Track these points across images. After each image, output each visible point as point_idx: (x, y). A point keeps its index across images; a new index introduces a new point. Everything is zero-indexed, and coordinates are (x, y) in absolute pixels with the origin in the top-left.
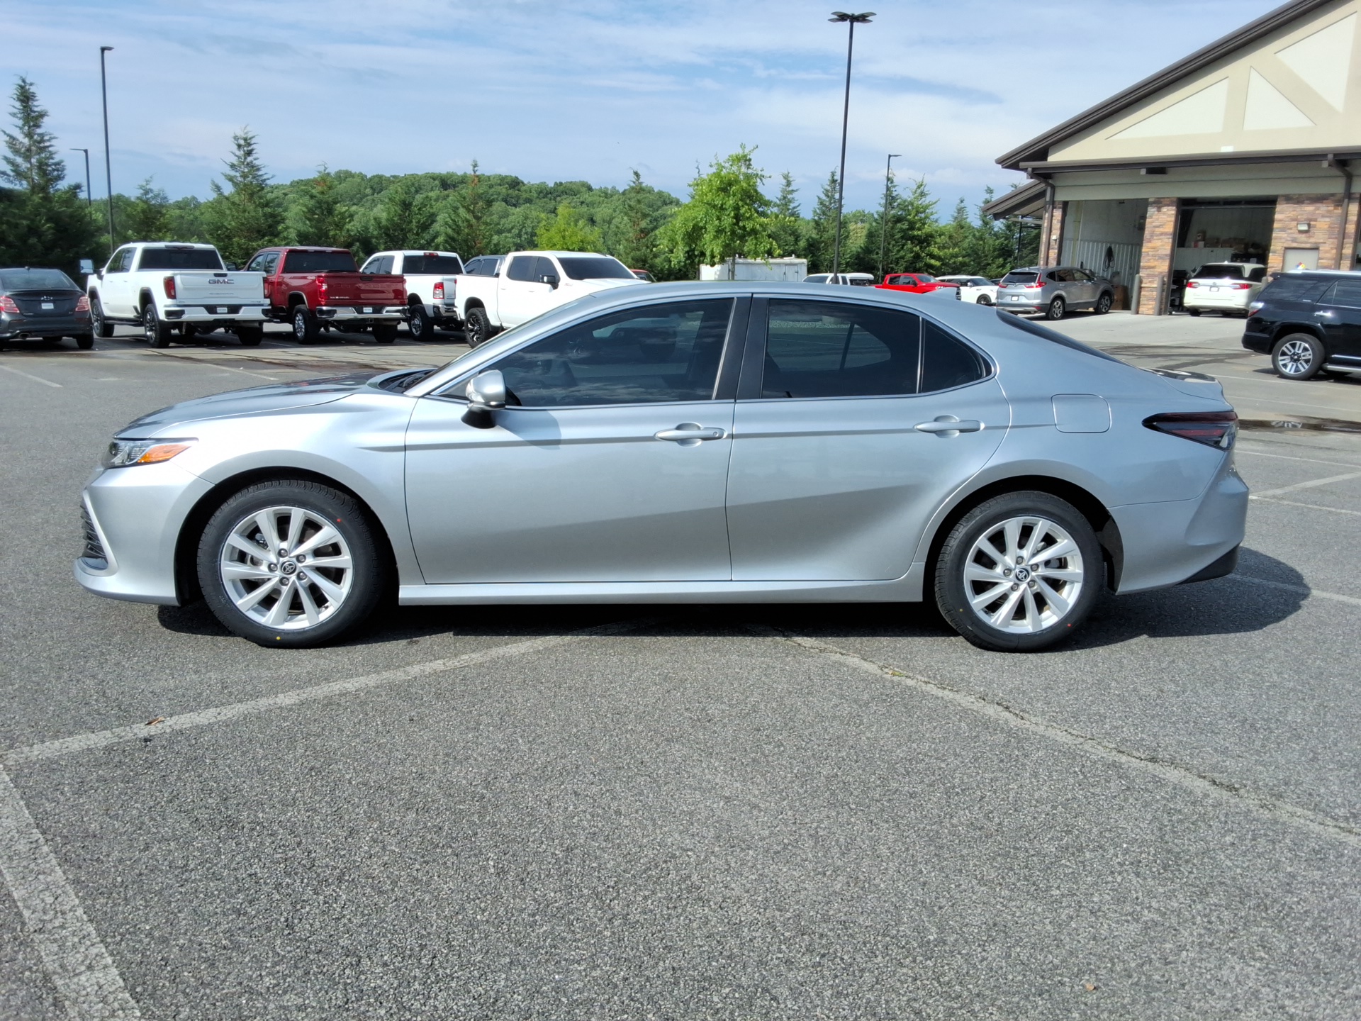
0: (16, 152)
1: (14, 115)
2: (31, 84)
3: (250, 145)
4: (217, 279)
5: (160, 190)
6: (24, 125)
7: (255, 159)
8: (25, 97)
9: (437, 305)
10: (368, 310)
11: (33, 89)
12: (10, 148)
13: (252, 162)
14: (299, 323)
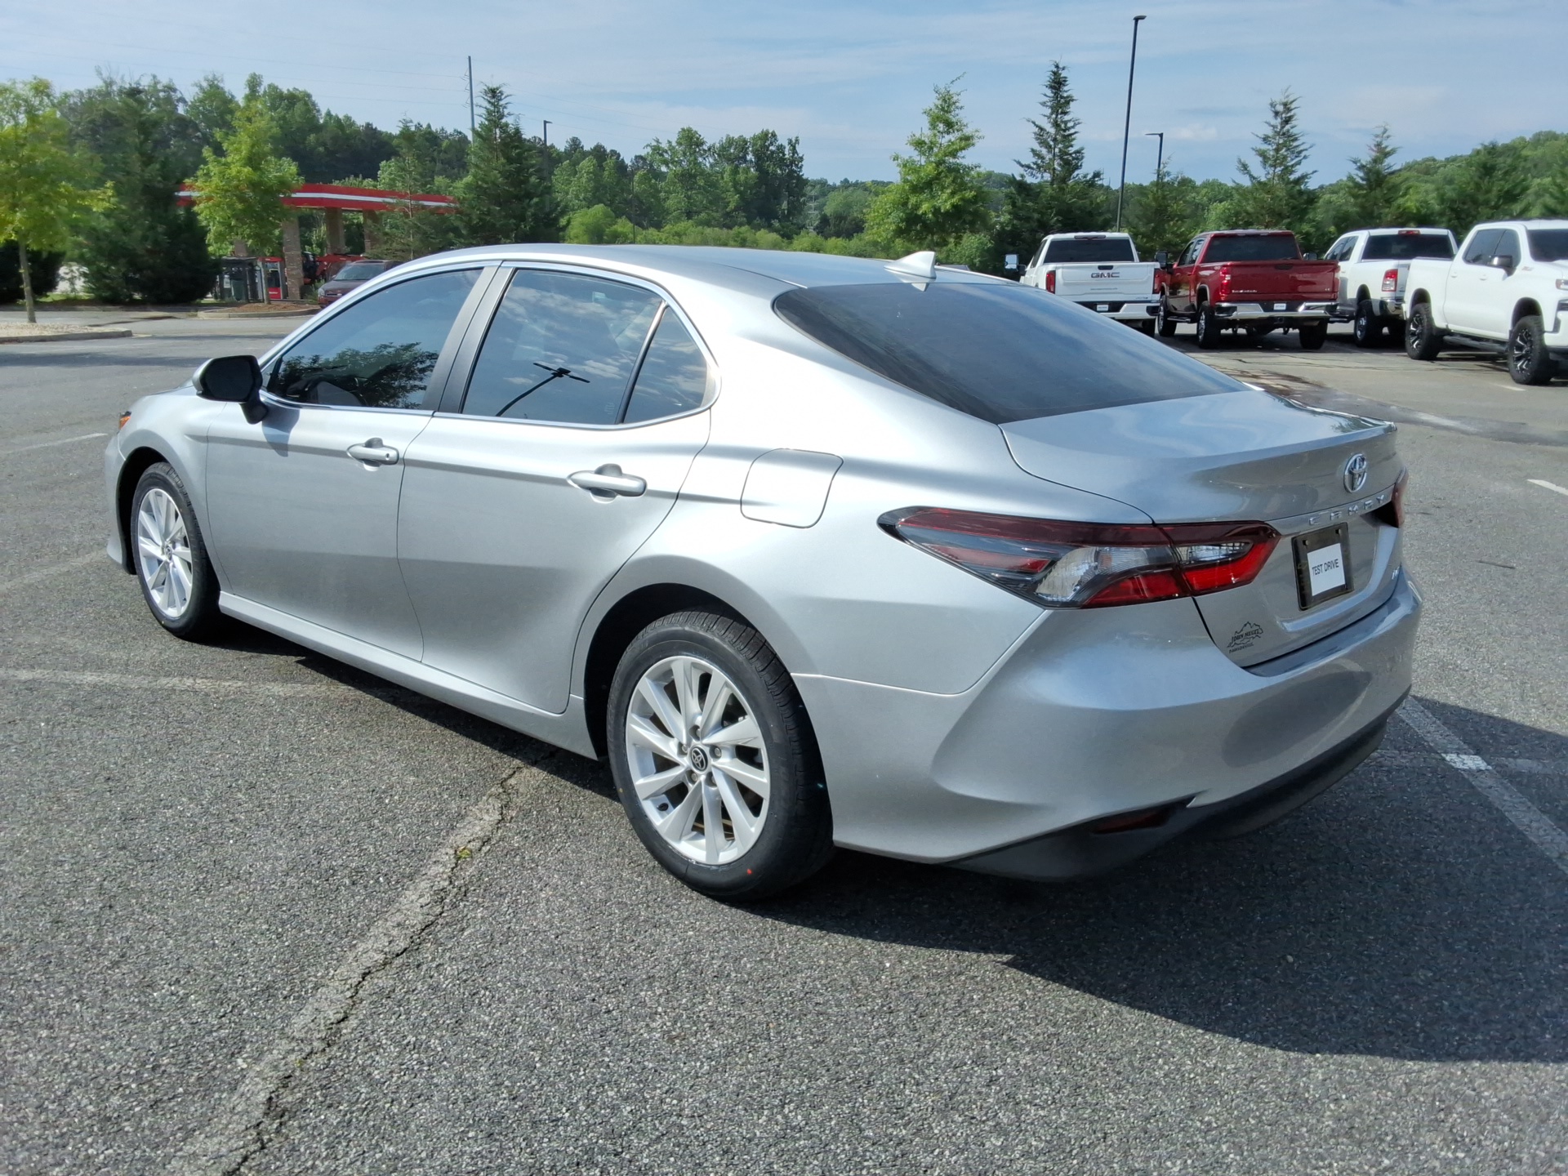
0: (1043, 143)
1: (1044, 104)
2: (1063, 69)
3: (1289, 110)
4: (1100, 272)
5: (1178, 173)
6: (1052, 114)
7: (1292, 128)
8: (1057, 83)
9: (1384, 299)
10: (1280, 306)
11: (1063, 74)
12: (1037, 139)
13: (1288, 131)
14: (1202, 322)
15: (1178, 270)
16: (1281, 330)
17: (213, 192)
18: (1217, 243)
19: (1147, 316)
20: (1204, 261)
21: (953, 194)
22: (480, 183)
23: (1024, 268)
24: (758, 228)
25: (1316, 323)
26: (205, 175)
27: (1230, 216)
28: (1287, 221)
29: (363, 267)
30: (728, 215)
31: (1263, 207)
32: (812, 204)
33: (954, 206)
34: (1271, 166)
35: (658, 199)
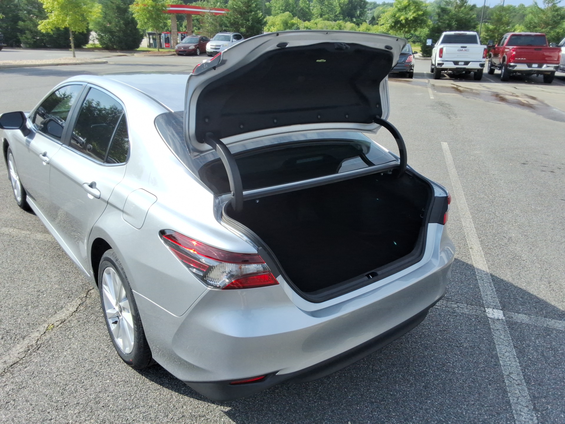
4: (462, 49)
10: (535, 66)
14: (503, 70)
15: (497, 48)
16: (536, 75)
17: (139, 10)
18: (513, 37)
19: (479, 67)
20: (507, 45)
21: (414, 12)
22: (235, 6)
23: (434, 45)
24: (346, 21)
25: (549, 73)
26: (137, 3)
27: (527, 24)
28: (550, 27)
29: (191, 38)
30: (336, 16)
31: (541, 21)
32: (369, 12)
33: (414, 17)
34: (547, 3)
35: (309, 9)
